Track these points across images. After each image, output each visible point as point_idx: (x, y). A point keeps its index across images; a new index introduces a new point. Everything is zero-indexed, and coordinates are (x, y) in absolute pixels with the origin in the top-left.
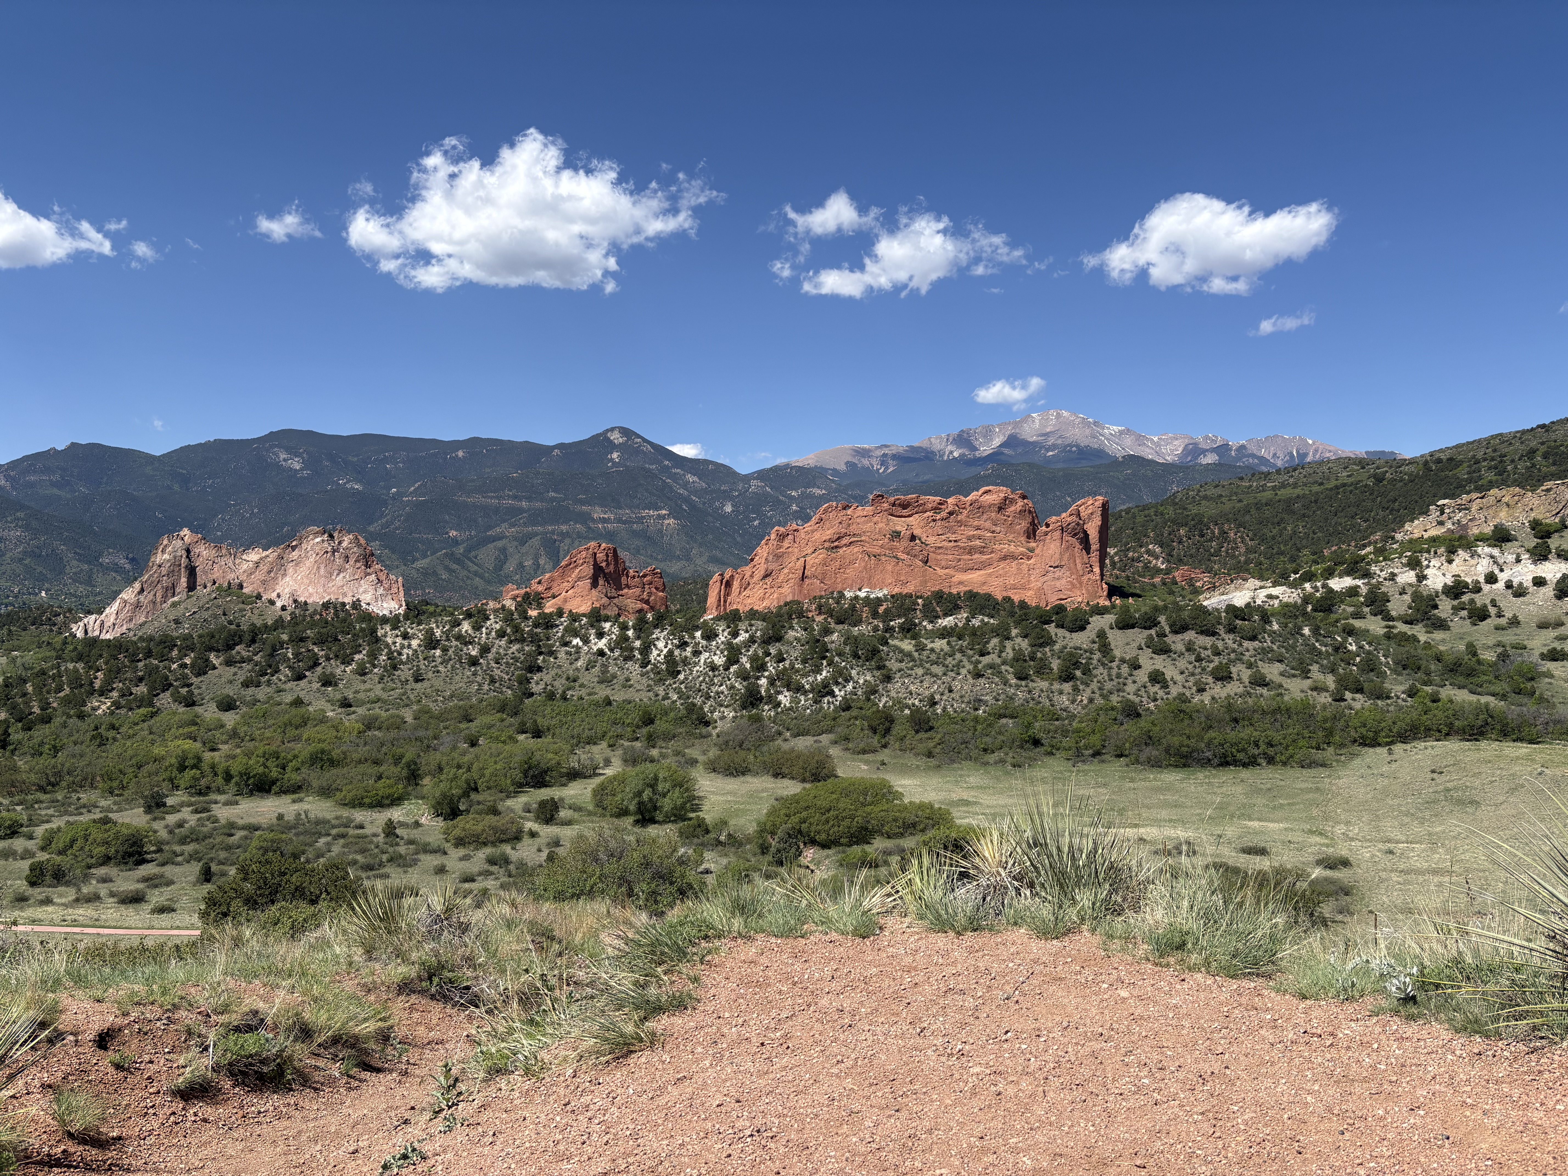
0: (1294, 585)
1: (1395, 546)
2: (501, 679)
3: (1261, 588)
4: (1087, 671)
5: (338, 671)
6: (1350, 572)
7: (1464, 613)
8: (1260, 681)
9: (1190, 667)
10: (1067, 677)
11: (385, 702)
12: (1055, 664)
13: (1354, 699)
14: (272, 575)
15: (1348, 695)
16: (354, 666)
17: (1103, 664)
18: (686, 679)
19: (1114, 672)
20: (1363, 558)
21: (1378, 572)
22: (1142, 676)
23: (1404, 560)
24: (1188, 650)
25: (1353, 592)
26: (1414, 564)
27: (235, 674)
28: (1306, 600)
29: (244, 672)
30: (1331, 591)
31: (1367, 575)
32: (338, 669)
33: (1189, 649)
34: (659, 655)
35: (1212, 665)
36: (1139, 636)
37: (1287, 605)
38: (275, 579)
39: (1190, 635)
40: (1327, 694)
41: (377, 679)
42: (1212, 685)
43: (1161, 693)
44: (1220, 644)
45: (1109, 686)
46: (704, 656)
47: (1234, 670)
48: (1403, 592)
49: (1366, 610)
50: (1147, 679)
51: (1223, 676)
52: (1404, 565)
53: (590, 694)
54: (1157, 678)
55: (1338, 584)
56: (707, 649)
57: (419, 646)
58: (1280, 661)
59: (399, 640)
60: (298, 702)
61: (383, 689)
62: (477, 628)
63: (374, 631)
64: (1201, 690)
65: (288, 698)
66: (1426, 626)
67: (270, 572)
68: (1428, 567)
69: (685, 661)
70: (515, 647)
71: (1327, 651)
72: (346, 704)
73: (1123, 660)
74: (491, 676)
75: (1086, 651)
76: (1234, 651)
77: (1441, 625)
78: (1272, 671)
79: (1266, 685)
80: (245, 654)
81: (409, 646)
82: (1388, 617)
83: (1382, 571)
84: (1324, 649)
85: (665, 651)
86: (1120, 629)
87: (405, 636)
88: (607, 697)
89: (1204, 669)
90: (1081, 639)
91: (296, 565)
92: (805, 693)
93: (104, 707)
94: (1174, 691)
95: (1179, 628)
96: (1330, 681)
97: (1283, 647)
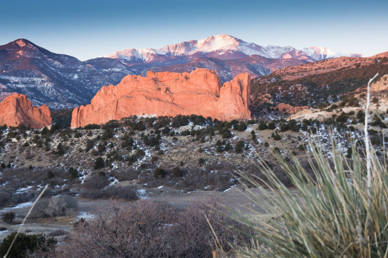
0: (329, 111)
3: (315, 112)
4: (247, 149)
9: (290, 146)
10: (239, 151)
12: (234, 146)
19: (259, 149)
24: (288, 138)
26: (375, 101)
28: (334, 116)
35: (298, 145)
36: (268, 133)
37: (327, 119)
39: (289, 132)
42: (299, 153)
44: (301, 136)
46: (76, 145)
47: (307, 146)
48: (371, 113)
49: (358, 120)
50: (272, 151)
52: (371, 102)
55: (346, 110)
56: (77, 142)
66: (380, 126)
68: (380, 102)
69: (67, 148)
71: (343, 138)
73: (262, 144)
75: (246, 140)
78: (323, 147)
86: (260, 130)
88: (31, 166)
89: (295, 147)
90: (244, 135)
94: (284, 156)
95: (284, 129)
96: (346, 150)
97: (326, 136)
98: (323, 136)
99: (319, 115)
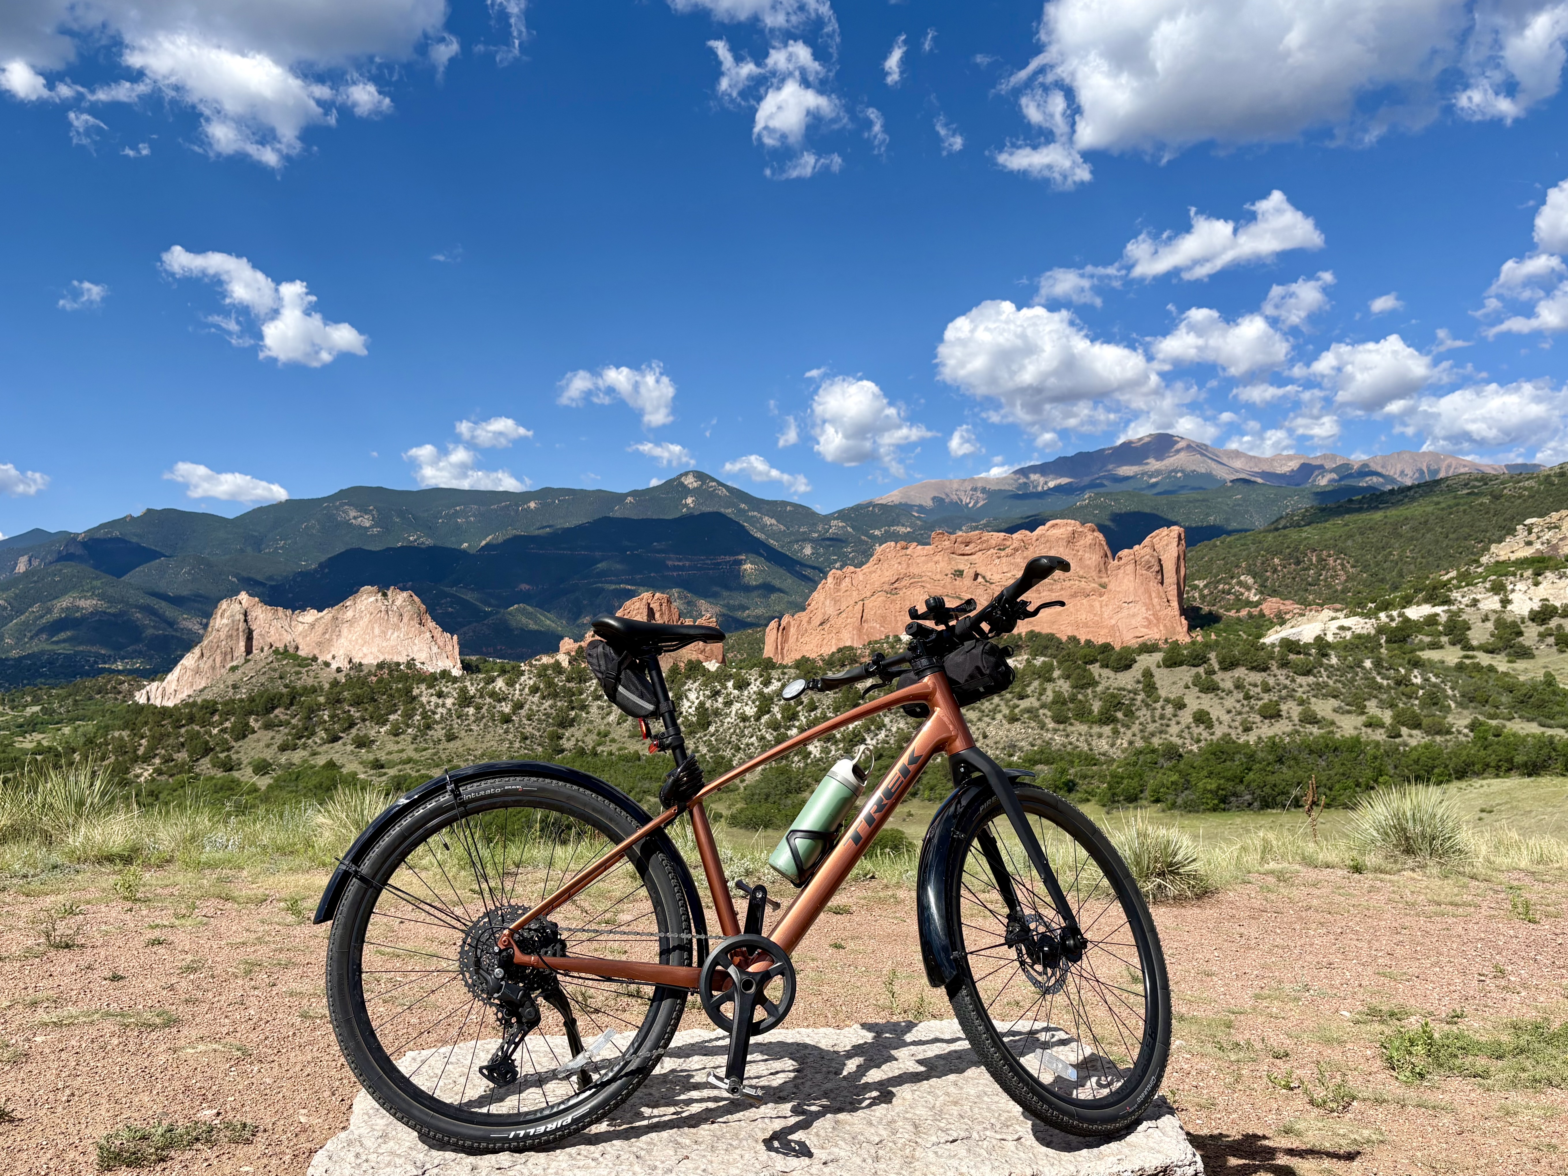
0: (1367, 616)
1: (1480, 570)
2: (532, 737)
3: (1333, 619)
4: (1129, 714)
5: (372, 733)
6: (1430, 599)
7: (1551, 640)
8: (1310, 719)
9: (1238, 706)
10: (1107, 719)
11: (416, 762)
12: (1096, 707)
13: (1411, 736)
14: (327, 636)
15: (1404, 731)
16: (388, 727)
17: (1147, 705)
18: (717, 731)
19: (1158, 713)
20: (1445, 585)
21: (1459, 598)
22: (1186, 717)
23: (1488, 585)
24: (1237, 687)
25: (1432, 620)
26: (1498, 588)
27: (273, 738)
28: (1380, 630)
29: (281, 735)
30: (1407, 620)
31: (1447, 601)
32: (371, 731)
33: (1239, 686)
34: (690, 707)
35: (1260, 703)
36: (1186, 674)
37: (1359, 637)
38: (330, 640)
39: (1240, 672)
40: (1382, 731)
41: (409, 739)
42: (1259, 725)
43: (1205, 735)
44: (1271, 681)
45: (1151, 727)
46: (736, 706)
47: (1284, 707)
48: (1486, 619)
49: (1444, 639)
50: (1191, 720)
51: (1272, 714)
52: (1488, 590)
53: (620, 749)
54: (1202, 718)
55: (1416, 613)
56: (738, 699)
57: (454, 704)
58: (1335, 697)
59: (434, 699)
60: (331, 765)
61: (416, 750)
62: (511, 683)
63: (409, 691)
64: (1247, 730)
65: (321, 761)
66: (1508, 655)
67: (325, 633)
68: (1513, 591)
69: (717, 713)
70: (547, 703)
71: (1388, 685)
72: (378, 765)
73: (1167, 701)
74: (522, 733)
75: (1130, 692)
76: (1285, 687)
77: (1525, 653)
78: (1324, 708)
79: (1317, 723)
80: (283, 717)
81: (443, 705)
82: (1468, 647)
83: (1463, 597)
84: (1385, 682)
85: (697, 702)
86: (1168, 667)
87: (440, 695)
88: (637, 752)
89: (1252, 708)
90: (1127, 679)
91: (351, 626)
92: (836, 743)
93: (146, 774)
94: (1219, 731)
95: (1228, 665)
96: (1387, 717)
97: (1340, 682)
98: (1331, 682)
99: (1342, 628)
